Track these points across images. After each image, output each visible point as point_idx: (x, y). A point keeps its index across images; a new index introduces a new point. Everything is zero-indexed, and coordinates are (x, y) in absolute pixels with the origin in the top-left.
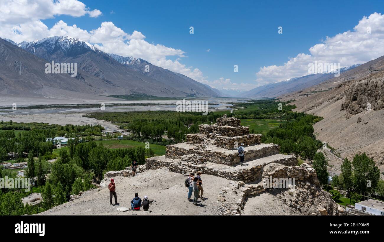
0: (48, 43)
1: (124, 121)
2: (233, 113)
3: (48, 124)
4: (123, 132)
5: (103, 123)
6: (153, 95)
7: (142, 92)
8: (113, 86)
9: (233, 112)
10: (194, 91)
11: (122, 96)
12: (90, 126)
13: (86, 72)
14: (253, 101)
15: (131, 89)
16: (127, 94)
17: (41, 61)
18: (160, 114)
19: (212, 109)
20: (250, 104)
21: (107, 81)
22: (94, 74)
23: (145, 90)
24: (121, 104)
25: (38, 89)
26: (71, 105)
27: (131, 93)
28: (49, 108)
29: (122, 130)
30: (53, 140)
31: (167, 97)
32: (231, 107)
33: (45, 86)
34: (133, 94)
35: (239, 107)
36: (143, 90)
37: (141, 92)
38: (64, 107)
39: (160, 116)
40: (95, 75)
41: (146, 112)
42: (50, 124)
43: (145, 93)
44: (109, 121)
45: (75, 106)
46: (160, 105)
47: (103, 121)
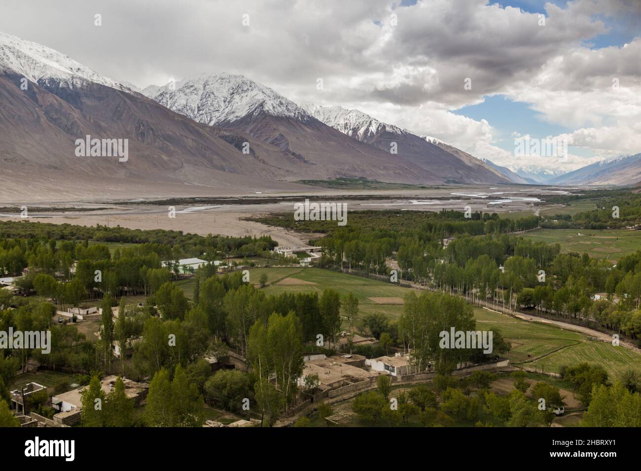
0: (192, 86)
1: (319, 229)
2: (540, 217)
3: (181, 232)
4: (312, 251)
5: (277, 233)
6: (379, 180)
7: (358, 175)
8: (305, 164)
9: (540, 214)
10: (460, 172)
11: (322, 181)
12: (253, 238)
13: (257, 137)
14: (582, 191)
15: (339, 169)
16: (330, 178)
17: (180, 119)
18: (389, 217)
19: (496, 207)
20: (577, 198)
21: (294, 154)
22: (270, 140)
23: (363, 171)
24: (317, 197)
25: (175, 169)
26: (229, 198)
27: (338, 176)
28: (191, 203)
29: (312, 248)
30: (177, 264)
31: (406, 183)
32: (537, 204)
33: (186, 164)
34: (341, 179)
35: (552, 204)
36: (360, 170)
37: (356, 174)
38: (217, 202)
39: (389, 220)
40: (272, 143)
41: (363, 212)
42: (185, 233)
43: (364, 177)
44: (292, 228)
45: (235, 201)
46: (391, 199)
47: (280, 228)
